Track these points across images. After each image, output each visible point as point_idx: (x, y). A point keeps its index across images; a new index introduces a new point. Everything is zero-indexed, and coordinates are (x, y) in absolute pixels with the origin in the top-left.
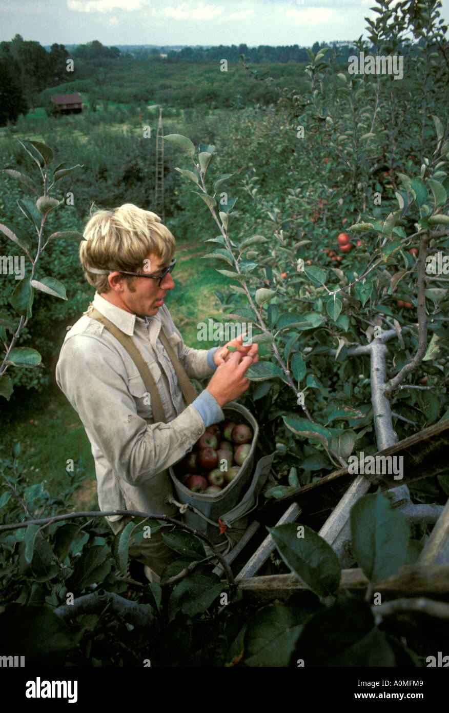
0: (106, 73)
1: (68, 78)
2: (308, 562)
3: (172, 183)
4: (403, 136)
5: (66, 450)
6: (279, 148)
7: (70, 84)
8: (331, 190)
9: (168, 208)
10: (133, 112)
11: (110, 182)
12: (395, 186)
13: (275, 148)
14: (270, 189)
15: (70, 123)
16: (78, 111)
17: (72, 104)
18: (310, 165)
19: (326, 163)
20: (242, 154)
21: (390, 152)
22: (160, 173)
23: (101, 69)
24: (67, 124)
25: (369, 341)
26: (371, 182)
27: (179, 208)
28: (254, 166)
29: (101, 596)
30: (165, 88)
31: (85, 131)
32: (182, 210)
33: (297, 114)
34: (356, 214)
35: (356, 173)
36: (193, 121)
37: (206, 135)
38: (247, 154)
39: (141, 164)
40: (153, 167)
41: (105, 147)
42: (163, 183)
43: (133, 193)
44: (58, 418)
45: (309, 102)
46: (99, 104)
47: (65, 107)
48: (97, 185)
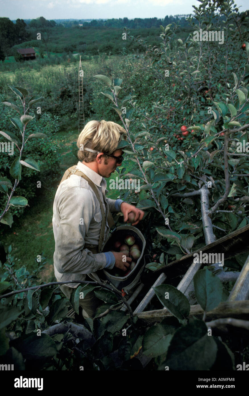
0: (48, 36)
1: (27, 39)
2: (173, 303)
3: (88, 98)
4: (215, 70)
5: (34, 248)
6: (147, 78)
7: (28, 42)
8: (176, 102)
9: (86, 112)
10: (65, 58)
11: (53, 98)
12: (212, 98)
13: (145, 77)
14: (143, 100)
15: (29, 65)
16: (33, 58)
17: (30, 54)
18: (164, 86)
19: (173, 86)
20: (127, 81)
21: (209, 79)
22: (81, 93)
23: (45, 33)
24: (27, 65)
25: (200, 187)
26: (198, 97)
27: (93, 112)
28: (133, 88)
29: (65, 324)
30: (82, 44)
31: (38, 69)
32: (94, 113)
33: (157, 60)
34: (191, 115)
35: (190, 93)
36: (99, 62)
37: (106, 71)
38: (130, 81)
39: (70, 87)
40: (77, 89)
41: (50, 79)
42: (83, 98)
43: (67, 104)
44: (29, 231)
45: (163, 52)
46: (45, 54)
47: (26, 56)
48: (46, 100)
